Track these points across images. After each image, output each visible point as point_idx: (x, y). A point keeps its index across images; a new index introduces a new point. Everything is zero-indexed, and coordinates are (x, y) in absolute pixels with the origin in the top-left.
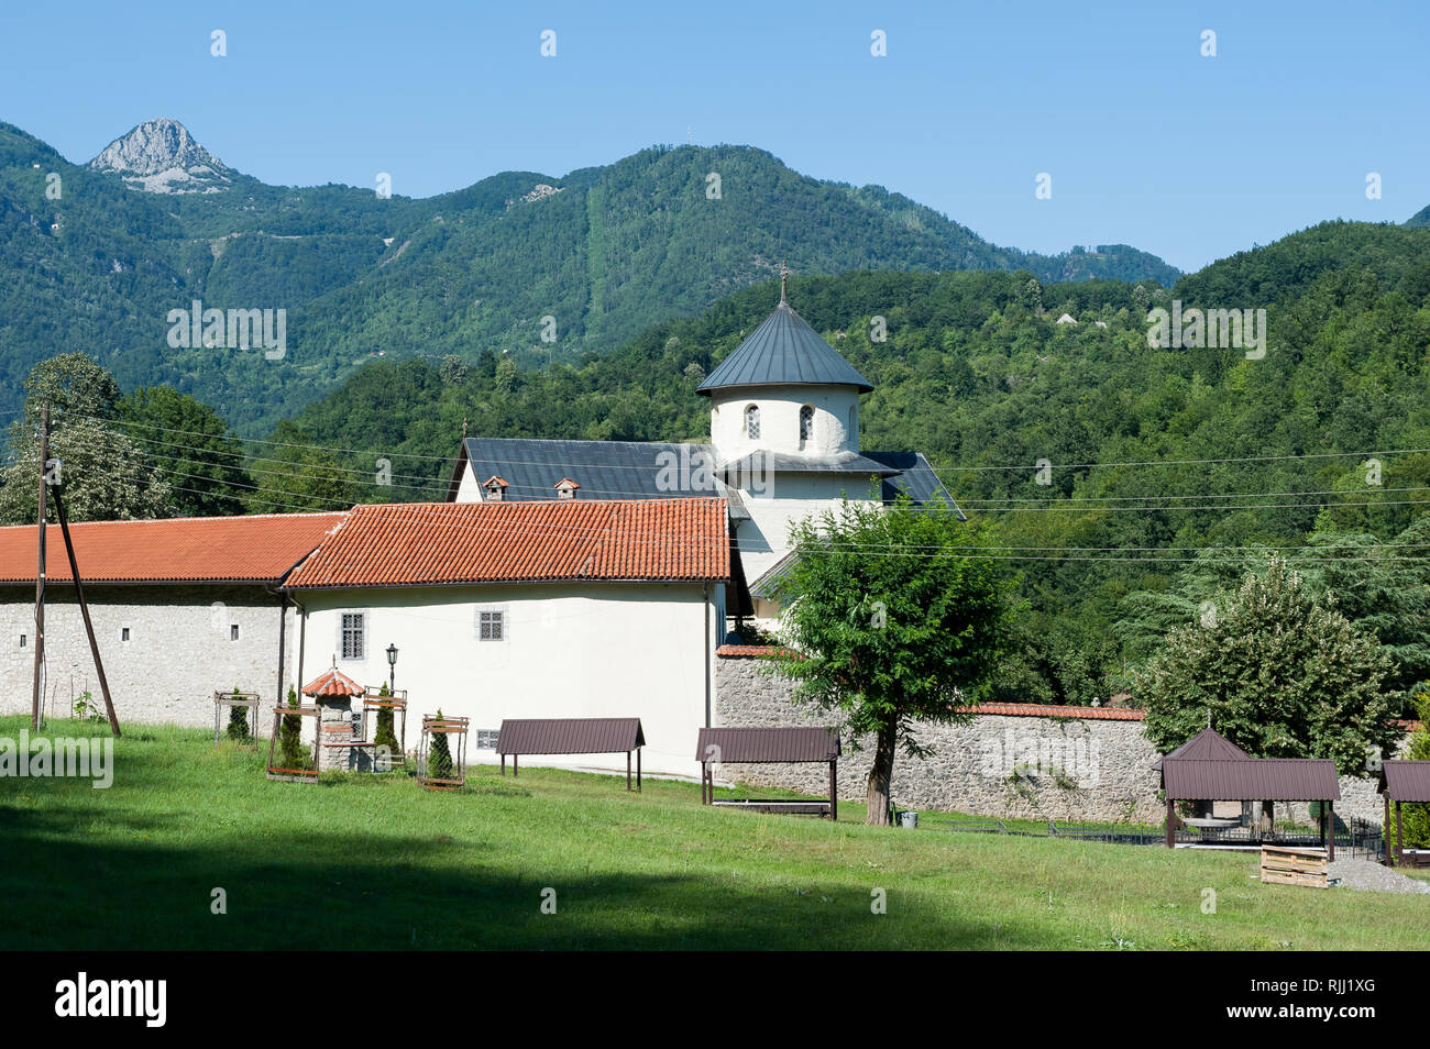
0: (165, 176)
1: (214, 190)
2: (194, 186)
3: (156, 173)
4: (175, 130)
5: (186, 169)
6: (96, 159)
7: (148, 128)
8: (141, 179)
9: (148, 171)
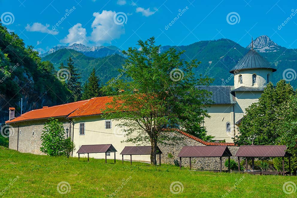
0: (264, 48)
1: (275, 51)
2: (271, 50)
3: (262, 48)
4: (266, 37)
5: (269, 47)
6: (248, 46)
7: (260, 38)
8: (259, 50)
9: (260, 48)
